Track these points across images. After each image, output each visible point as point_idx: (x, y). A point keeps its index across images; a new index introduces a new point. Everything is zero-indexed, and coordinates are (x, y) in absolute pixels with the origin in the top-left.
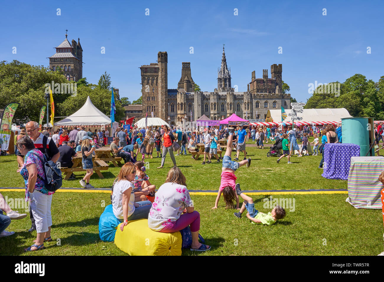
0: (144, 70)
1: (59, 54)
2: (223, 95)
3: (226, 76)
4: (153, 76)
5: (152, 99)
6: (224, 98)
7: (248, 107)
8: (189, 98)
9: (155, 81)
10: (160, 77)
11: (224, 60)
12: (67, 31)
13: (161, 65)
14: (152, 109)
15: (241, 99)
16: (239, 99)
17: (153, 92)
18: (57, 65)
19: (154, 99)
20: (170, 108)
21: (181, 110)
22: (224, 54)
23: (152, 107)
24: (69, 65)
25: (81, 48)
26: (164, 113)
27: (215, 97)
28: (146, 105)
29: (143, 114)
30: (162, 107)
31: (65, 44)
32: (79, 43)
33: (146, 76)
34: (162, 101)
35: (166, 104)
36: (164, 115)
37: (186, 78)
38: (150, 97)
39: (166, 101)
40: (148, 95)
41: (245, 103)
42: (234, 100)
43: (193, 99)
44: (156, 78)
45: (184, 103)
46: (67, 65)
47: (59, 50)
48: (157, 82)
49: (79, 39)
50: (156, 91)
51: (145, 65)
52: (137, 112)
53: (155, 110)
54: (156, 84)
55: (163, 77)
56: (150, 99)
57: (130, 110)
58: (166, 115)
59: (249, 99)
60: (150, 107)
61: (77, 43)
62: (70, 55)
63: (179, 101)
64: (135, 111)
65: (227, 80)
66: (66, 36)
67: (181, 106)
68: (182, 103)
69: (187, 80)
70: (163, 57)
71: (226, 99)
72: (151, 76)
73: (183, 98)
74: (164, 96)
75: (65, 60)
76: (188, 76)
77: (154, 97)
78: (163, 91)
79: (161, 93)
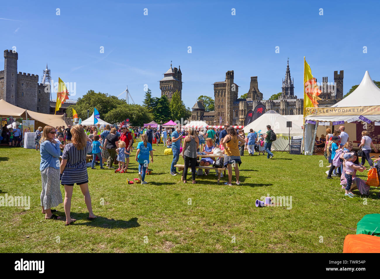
0: (216, 85)
1: (166, 78)
2: (277, 103)
3: (288, 86)
4: (222, 90)
5: (222, 107)
6: (278, 105)
7: (299, 112)
8: (249, 105)
9: (223, 93)
10: (227, 90)
11: (288, 72)
12: (171, 61)
13: (228, 81)
14: (222, 114)
15: (294, 105)
16: (292, 105)
17: (222, 102)
18: (164, 85)
19: (223, 107)
20: (234, 114)
21: (242, 115)
22: (288, 66)
23: (222, 113)
24: (171, 85)
25: (181, 73)
26: (229, 117)
27: (270, 104)
28: (217, 112)
29: (215, 118)
30: (228, 113)
31: (170, 71)
32: (180, 69)
33: (217, 90)
34: (228, 108)
35: (230, 111)
36: (229, 119)
37: (253, 90)
38: (220, 106)
39: (230, 108)
40: (218, 104)
41: (297, 108)
42: (287, 106)
43: (252, 106)
44: (224, 91)
45: (244, 110)
46: (169, 85)
47: (166, 75)
48: (225, 94)
49: (179, 66)
50: (224, 101)
51: (217, 82)
52: (212, 117)
53: (223, 115)
54: (225, 96)
55: (229, 90)
56: (220, 107)
57: (207, 115)
58: (230, 119)
59: (300, 105)
60: (220, 113)
61: (178, 69)
62: (171, 78)
63: (240, 109)
64: (211, 116)
65: (288, 89)
66: (171, 65)
67: (242, 112)
68: (242, 110)
69: (253, 91)
70: (230, 75)
71: (280, 106)
72: (221, 90)
73: (243, 106)
74: (229, 105)
75: (169, 81)
76: (255, 88)
77: (223, 106)
78: (229, 101)
79: (227, 102)
